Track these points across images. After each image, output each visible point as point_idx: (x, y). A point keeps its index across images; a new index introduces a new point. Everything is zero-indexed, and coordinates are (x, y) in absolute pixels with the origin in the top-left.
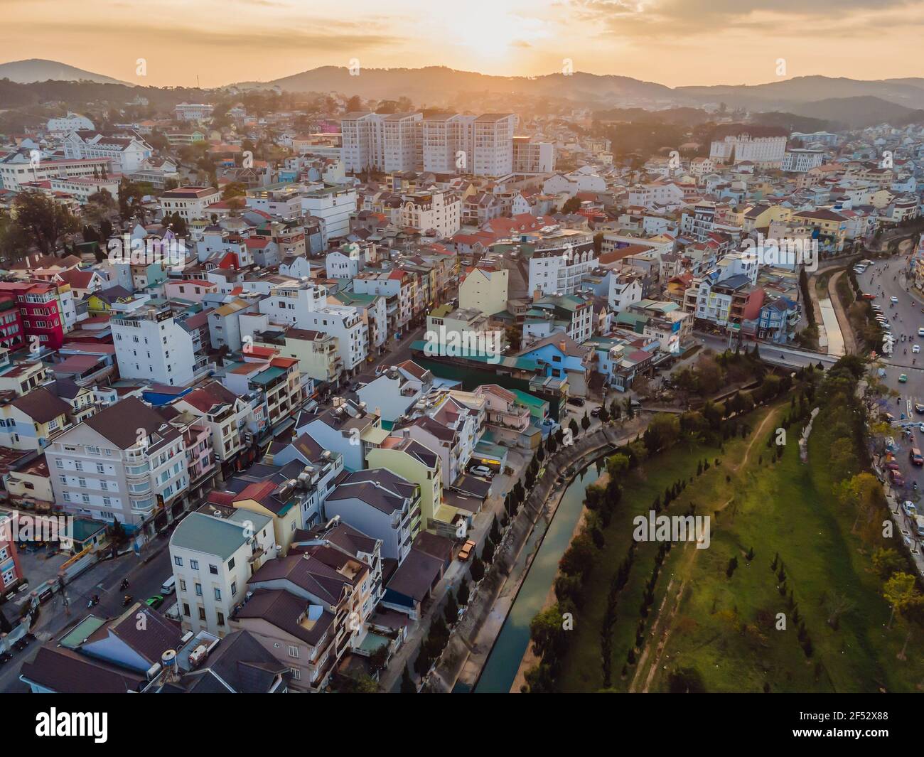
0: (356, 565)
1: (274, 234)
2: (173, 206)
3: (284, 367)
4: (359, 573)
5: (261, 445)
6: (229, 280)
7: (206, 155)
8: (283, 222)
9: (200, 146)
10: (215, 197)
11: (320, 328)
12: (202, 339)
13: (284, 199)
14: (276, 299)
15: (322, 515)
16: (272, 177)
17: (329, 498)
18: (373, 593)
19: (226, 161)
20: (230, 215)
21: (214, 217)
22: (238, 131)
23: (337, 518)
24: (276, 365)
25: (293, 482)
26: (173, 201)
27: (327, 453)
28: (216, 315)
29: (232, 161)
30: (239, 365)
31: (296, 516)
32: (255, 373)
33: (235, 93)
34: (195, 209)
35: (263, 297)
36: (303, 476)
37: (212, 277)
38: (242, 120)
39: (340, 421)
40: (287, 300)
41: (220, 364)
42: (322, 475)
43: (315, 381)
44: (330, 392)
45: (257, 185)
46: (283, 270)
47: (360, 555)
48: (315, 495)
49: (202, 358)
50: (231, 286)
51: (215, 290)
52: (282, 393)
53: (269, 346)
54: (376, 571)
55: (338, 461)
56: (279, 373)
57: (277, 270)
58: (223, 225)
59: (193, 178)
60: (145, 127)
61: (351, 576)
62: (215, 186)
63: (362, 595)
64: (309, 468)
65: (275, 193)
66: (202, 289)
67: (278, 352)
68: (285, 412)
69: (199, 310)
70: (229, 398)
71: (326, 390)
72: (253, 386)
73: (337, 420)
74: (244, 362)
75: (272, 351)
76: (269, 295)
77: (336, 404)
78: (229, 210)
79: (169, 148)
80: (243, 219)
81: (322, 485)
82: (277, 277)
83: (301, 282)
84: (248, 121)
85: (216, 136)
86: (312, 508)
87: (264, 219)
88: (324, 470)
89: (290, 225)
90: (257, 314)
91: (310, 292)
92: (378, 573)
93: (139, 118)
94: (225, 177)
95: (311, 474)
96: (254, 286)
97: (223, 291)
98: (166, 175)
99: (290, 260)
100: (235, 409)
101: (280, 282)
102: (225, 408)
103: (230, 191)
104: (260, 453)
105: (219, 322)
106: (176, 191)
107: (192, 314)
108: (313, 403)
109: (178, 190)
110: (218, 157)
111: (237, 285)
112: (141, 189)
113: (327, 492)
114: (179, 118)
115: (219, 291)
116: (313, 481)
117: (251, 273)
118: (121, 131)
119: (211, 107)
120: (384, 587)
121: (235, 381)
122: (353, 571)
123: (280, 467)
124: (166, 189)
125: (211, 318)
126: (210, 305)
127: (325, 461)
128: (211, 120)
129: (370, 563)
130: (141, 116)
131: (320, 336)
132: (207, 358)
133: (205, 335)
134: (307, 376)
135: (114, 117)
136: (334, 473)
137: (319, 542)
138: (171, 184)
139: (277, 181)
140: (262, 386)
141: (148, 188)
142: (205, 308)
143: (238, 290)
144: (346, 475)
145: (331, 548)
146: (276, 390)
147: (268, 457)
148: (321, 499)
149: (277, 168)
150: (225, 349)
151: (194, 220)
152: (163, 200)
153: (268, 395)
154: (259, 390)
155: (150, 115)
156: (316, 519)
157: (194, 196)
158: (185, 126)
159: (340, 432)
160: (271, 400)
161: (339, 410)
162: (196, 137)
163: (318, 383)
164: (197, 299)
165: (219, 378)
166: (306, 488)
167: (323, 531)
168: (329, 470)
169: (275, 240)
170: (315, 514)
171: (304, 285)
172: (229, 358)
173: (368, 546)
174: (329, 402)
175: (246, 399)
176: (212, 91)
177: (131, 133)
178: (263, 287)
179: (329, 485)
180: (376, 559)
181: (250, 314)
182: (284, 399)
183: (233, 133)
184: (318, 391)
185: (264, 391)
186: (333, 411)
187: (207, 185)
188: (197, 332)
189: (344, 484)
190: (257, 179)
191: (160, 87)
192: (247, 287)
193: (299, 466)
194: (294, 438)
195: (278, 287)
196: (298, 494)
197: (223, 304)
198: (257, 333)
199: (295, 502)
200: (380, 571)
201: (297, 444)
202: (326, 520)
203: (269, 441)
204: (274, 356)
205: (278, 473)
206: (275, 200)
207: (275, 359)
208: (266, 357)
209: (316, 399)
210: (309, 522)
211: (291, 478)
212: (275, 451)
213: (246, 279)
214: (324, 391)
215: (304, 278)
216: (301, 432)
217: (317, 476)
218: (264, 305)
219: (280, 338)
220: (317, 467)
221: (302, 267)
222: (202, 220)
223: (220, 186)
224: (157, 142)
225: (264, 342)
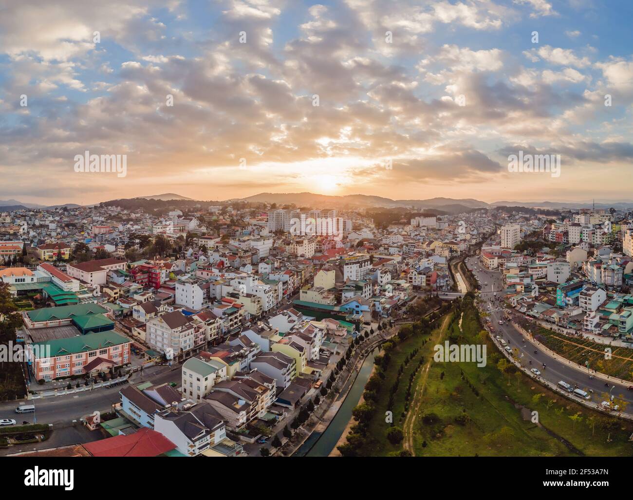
0: (263, 388)
1: (239, 255)
2: (203, 242)
3: (238, 308)
4: (265, 391)
5: (225, 337)
6: (220, 272)
7: (217, 224)
8: (243, 250)
9: (216, 221)
10: (218, 240)
11: (254, 293)
12: (207, 293)
13: (244, 241)
14: (237, 280)
15: (249, 367)
16: (240, 233)
17: (253, 361)
18: (271, 399)
19: (224, 226)
20: (223, 246)
21: (217, 247)
22: (229, 216)
23: (256, 369)
24: (234, 306)
25: (237, 353)
26: (203, 240)
27: (253, 344)
28: (213, 284)
29: (226, 226)
30: (219, 305)
31: (237, 366)
32: (226, 308)
33: (230, 202)
34: (211, 243)
35: (232, 279)
36: (242, 351)
37: (214, 270)
38: (231, 212)
39: (260, 331)
40: (241, 281)
41: (212, 303)
42: (250, 352)
43: (251, 314)
44: (257, 319)
45: (234, 236)
46: (241, 269)
47: (266, 384)
48: (246, 359)
49: (206, 300)
50: (220, 274)
51: (214, 275)
52: (236, 318)
53: (232, 298)
54: (273, 391)
55: (258, 347)
56: (236, 310)
57: (239, 269)
58: (220, 250)
59: (212, 232)
60: (198, 214)
61: (260, 392)
62: (219, 235)
63: (265, 399)
64: (245, 349)
65: (241, 239)
66: (210, 274)
67: (236, 301)
68: (236, 325)
69: (207, 282)
70: (214, 317)
71: (255, 318)
72: (224, 314)
73: (259, 331)
74: (222, 304)
75: (233, 301)
76: (235, 279)
77: (259, 324)
78: (223, 245)
79: (205, 221)
80: (228, 248)
81: (250, 356)
82: (239, 272)
83: (248, 274)
84: (233, 212)
85: (221, 217)
86: (245, 364)
87: (236, 249)
88: (252, 350)
89: (246, 251)
90: (229, 285)
91: (252, 278)
92: (274, 392)
93: (196, 212)
94: (223, 232)
95: (246, 351)
96: (229, 275)
97: (217, 276)
98: (203, 231)
99: (244, 265)
100: (216, 322)
101: (239, 274)
102: (212, 321)
103: (224, 237)
104: (224, 340)
105: (214, 287)
106: (205, 237)
107: (204, 283)
108: (249, 323)
109: (206, 236)
110: (221, 225)
111: (223, 273)
112: (193, 235)
113: (252, 359)
114: (210, 211)
115: (216, 275)
116: (246, 354)
117: (229, 270)
118: (190, 216)
119: (221, 207)
120: (276, 397)
121: (217, 311)
122: (262, 390)
123: (232, 347)
124: (202, 236)
125: (211, 286)
126: (212, 280)
127: (252, 347)
128: (220, 212)
129: (270, 387)
130: (197, 210)
131: (254, 296)
132: (208, 300)
133: (208, 292)
134: (247, 312)
135: (189, 211)
136: (256, 352)
137: (246, 377)
138: (204, 234)
139: (242, 234)
140: (228, 314)
141: (196, 235)
142: (209, 281)
143: (223, 276)
144: (261, 353)
145: (252, 380)
146: (233, 317)
147: (227, 342)
148: (249, 361)
149: (242, 230)
150: (215, 298)
151: (210, 247)
152: (200, 240)
153: (230, 318)
154: (227, 315)
155: (200, 210)
156: (246, 369)
157: (211, 239)
158: (211, 214)
159: (260, 336)
160: (231, 320)
161: (260, 327)
162: (214, 218)
163: (252, 315)
164: (207, 278)
165: (211, 309)
166: (242, 356)
167: (249, 373)
168: (254, 350)
169: (239, 257)
170: (246, 367)
171: (249, 275)
172: (216, 302)
173: (270, 381)
174: (256, 323)
175: (221, 318)
176: (222, 202)
177: (193, 216)
178: (232, 275)
179: (253, 356)
180: (273, 386)
181: (226, 285)
182: (236, 320)
183: (227, 217)
184: (252, 318)
185: (228, 316)
186: (258, 327)
187: (216, 235)
188: (205, 290)
189: (259, 357)
190: (235, 233)
191: (205, 201)
192: (226, 275)
193: (240, 347)
194: (239, 336)
195: (238, 275)
196: (239, 358)
197: (217, 281)
198: (228, 293)
199: (237, 361)
200: (275, 391)
201: (240, 338)
202: (251, 370)
203: (229, 336)
204: (234, 303)
205: (231, 349)
206: (241, 242)
207: (234, 304)
208: (231, 303)
209: (250, 322)
210: (242, 369)
211: (236, 352)
212: (230, 340)
213: (226, 272)
214: (254, 319)
215: (249, 273)
216: (242, 334)
217: (248, 352)
218: (232, 282)
219: (237, 296)
220: (248, 348)
221: (249, 268)
222: (213, 248)
223: (221, 235)
224: (201, 219)
225: (231, 297)
